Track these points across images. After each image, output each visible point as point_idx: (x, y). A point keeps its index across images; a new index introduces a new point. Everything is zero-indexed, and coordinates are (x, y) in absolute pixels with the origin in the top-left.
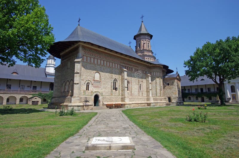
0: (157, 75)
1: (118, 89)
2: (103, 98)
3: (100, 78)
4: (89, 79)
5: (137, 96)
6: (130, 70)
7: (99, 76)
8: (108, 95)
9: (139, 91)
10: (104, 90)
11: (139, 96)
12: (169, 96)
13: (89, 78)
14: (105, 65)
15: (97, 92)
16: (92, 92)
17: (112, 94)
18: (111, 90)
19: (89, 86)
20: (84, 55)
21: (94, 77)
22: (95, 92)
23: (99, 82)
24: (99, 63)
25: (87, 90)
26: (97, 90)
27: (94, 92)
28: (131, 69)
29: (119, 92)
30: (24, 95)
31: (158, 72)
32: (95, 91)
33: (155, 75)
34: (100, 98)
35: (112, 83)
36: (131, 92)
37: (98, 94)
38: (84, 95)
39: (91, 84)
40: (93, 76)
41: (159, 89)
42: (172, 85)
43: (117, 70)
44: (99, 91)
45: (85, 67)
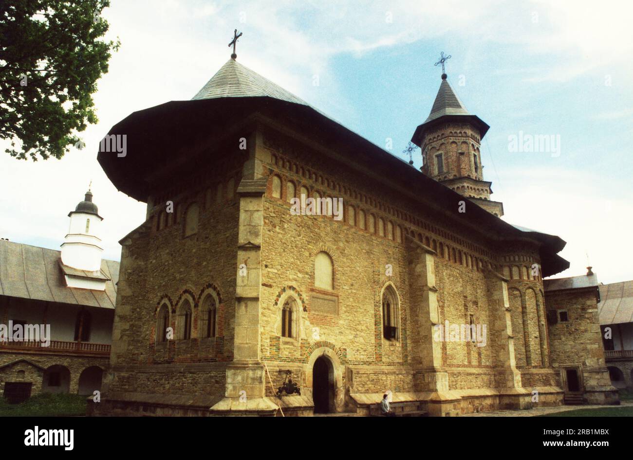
0: (525, 278)
1: (399, 333)
2: (349, 375)
3: (333, 280)
4: (294, 284)
5: (464, 366)
7: (330, 269)
8: (365, 363)
9: (469, 345)
10: (351, 337)
11: (469, 364)
12: (568, 364)
13: (293, 277)
14: (351, 222)
15: (326, 344)
16: (303, 343)
17: (379, 357)
18: (376, 336)
19: (294, 316)
20: (271, 173)
21: (312, 277)
22: (318, 345)
23: (329, 297)
25: (284, 335)
26: (324, 338)
27: (312, 342)
29: (404, 346)
33: (516, 277)
34: (338, 373)
37: (330, 353)
38: (272, 358)
39: (301, 308)
40: (308, 270)
41: (536, 337)
42: (581, 317)
43: (394, 250)
44: (332, 340)
45: (277, 221)
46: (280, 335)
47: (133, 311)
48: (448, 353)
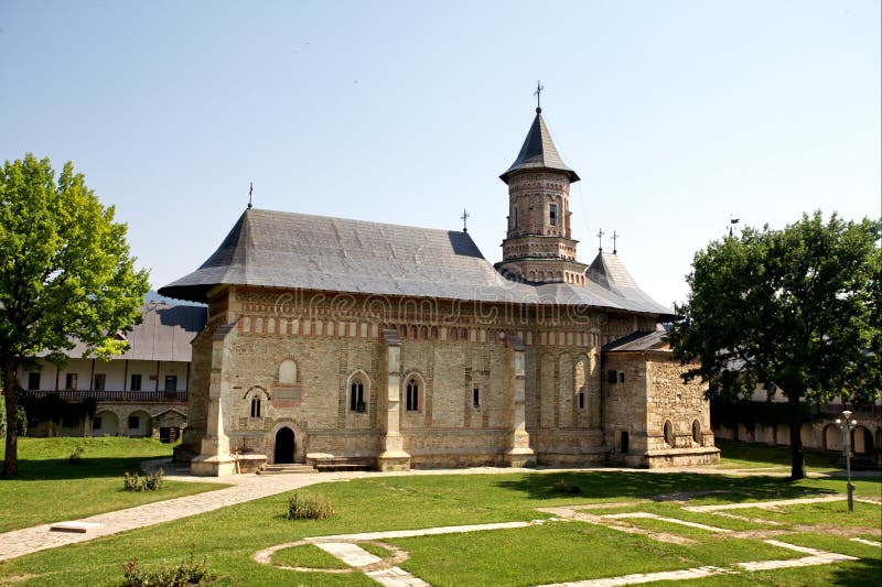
1: (368, 406)
2: (308, 437)
3: (298, 377)
4: (260, 384)
5: (458, 428)
6: (426, 338)
7: (295, 369)
8: (325, 430)
9: (467, 409)
10: (313, 413)
11: (467, 425)
12: (621, 426)
13: (259, 380)
14: (319, 332)
15: (288, 419)
16: (269, 420)
17: (342, 425)
18: (341, 410)
19: (261, 404)
20: (242, 316)
21: (277, 377)
22: (281, 420)
23: (293, 388)
24: (295, 331)
25: (253, 415)
26: (285, 416)
27: (275, 420)
28: (429, 335)
29: (373, 416)
30: (139, 408)
31: (566, 333)
32: (280, 416)
34: (299, 437)
35: (342, 389)
36: (429, 414)
37: (291, 425)
39: (267, 399)
40: (273, 373)
41: (568, 401)
42: (634, 380)
43: (367, 345)
44: (294, 417)
45: (247, 347)
46: (249, 416)
47: (200, 390)
48: (434, 418)
